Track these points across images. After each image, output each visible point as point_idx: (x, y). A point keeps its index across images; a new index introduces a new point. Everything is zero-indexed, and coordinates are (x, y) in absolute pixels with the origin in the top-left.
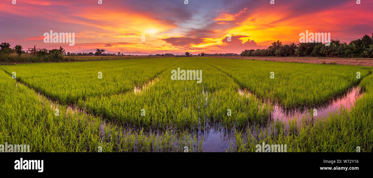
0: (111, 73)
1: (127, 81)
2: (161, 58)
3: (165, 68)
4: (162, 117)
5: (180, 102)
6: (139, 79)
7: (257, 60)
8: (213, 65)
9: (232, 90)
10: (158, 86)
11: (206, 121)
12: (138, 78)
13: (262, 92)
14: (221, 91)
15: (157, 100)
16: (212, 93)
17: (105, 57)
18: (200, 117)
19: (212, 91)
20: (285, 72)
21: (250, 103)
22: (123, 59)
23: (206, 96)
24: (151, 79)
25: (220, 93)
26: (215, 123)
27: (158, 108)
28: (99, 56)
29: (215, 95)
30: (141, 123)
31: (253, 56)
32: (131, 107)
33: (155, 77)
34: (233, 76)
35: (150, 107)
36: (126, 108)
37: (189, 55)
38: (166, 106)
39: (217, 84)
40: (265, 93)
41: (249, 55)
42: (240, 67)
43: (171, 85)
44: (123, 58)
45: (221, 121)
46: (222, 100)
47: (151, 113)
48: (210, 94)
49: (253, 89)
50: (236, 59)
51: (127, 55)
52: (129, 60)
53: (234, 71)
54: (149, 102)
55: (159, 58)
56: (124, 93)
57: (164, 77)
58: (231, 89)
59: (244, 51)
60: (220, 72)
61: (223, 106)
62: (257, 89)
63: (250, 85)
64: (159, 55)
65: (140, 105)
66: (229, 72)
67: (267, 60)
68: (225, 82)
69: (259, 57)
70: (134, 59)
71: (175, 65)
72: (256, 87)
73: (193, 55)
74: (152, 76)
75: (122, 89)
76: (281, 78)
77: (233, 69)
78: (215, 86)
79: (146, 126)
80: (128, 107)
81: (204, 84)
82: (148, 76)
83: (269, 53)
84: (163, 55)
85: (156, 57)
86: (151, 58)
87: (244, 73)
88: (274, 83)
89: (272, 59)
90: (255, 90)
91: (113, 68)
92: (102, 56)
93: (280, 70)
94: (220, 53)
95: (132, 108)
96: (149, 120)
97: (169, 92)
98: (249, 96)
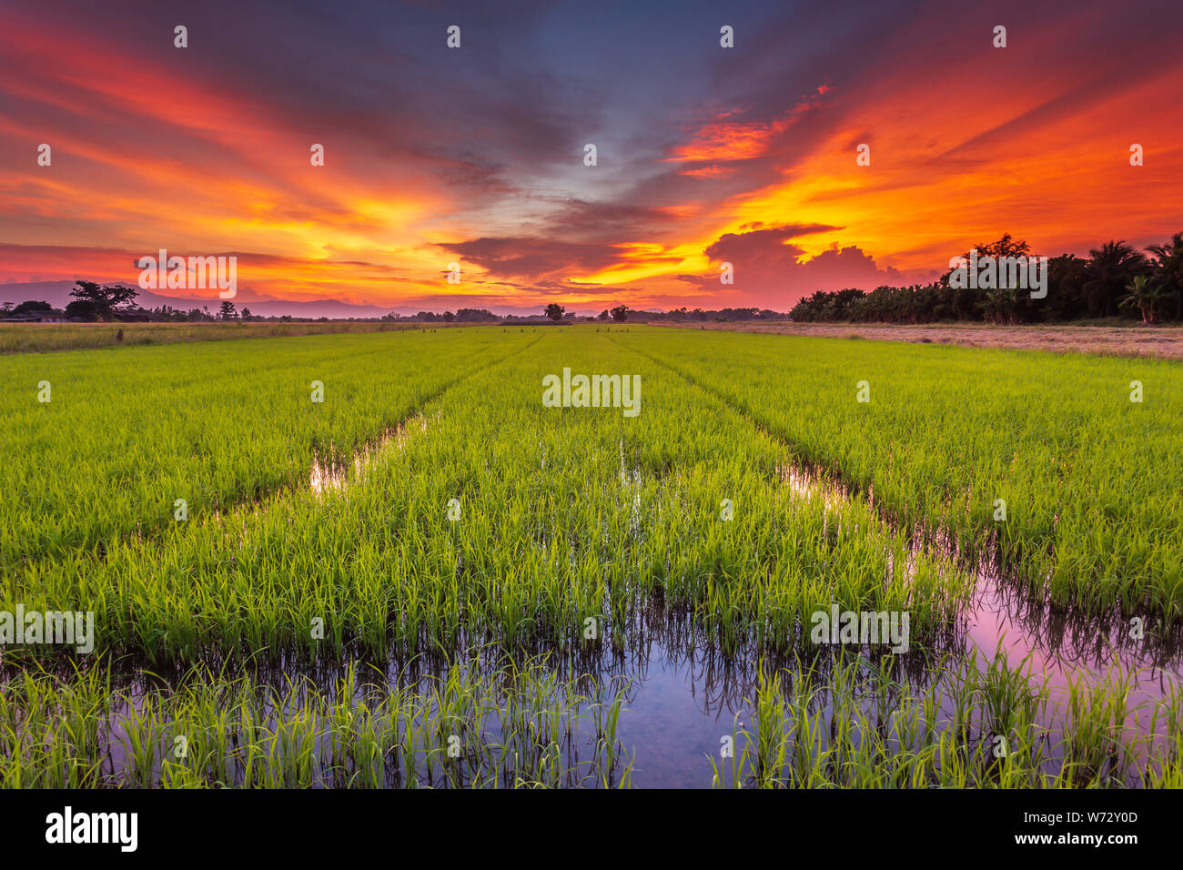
0: (174, 412)
1: (270, 443)
2: (438, 330)
3: (457, 374)
4: (438, 593)
5: (515, 519)
6: (336, 428)
7: (873, 339)
8: (664, 359)
9: (749, 469)
10: (422, 453)
11: (633, 603)
12: (331, 425)
13: (904, 494)
14: (698, 470)
15: (421, 518)
16: (658, 478)
17: (143, 329)
18: (610, 584)
19: (662, 468)
20: (1046, 405)
21: (846, 539)
22: (248, 337)
23: (634, 491)
24: (392, 426)
25: (695, 480)
26: (671, 618)
27: (421, 552)
28: (95, 320)
29: (673, 487)
30: (346, 638)
31: (853, 321)
32: (293, 565)
33: (412, 413)
34: (755, 407)
35: (387, 553)
36: (270, 574)
37: (560, 317)
38: (456, 542)
39: (680, 439)
40: (922, 498)
41: (836, 313)
42: (789, 369)
43: (480, 446)
44: (248, 332)
45: (697, 609)
46: (704, 513)
47: (390, 580)
48: (653, 485)
49: (860, 470)
50: (767, 333)
51: (273, 319)
52: (283, 339)
53: (756, 385)
54: (382, 530)
55: (428, 331)
56: (258, 499)
57: (449, 411)
58: (743, 464)
59: (809, 296)
60: (696, 390)
61: (704, 536)
62: (879, 473)
63: (842, 452)
64: (429, 317)
65: (340, 549)
66: (735, 389)
67: (926, 341)
68: (715, 431)
69: (885, 324)
70: (311, 334)
71: (501, 361)
72: (872, 466)
73: (577, 316)
74: (394, 411)
75: (250, 482)
76: (1023, 435)
77: (755, 379)
78: (673, 450)
79: (370, 648)
80: (279, 568)
81: (625, 438)
82: (374, 413)
83: (940, 307)
84: (448, 317)
85: (415, 328)
86: (393, 330)
87: (806, 396)
88: (975, 459)
89: (960, 335)
90: (869, 480)
91: (188, 384)
92: (117, 325)
93: (1015, 393)
94: (698, 308)
95: (299, 569)
96: (381, 619)
97: (472, 478)
98: (835, 503)
